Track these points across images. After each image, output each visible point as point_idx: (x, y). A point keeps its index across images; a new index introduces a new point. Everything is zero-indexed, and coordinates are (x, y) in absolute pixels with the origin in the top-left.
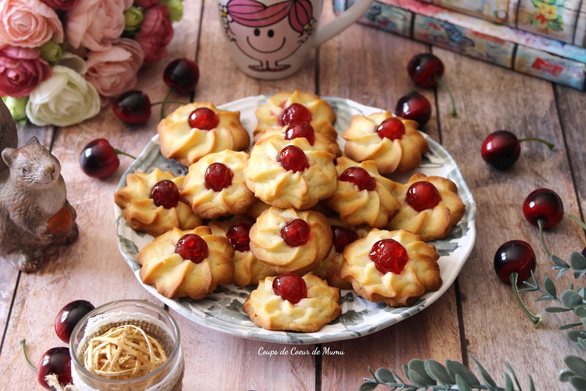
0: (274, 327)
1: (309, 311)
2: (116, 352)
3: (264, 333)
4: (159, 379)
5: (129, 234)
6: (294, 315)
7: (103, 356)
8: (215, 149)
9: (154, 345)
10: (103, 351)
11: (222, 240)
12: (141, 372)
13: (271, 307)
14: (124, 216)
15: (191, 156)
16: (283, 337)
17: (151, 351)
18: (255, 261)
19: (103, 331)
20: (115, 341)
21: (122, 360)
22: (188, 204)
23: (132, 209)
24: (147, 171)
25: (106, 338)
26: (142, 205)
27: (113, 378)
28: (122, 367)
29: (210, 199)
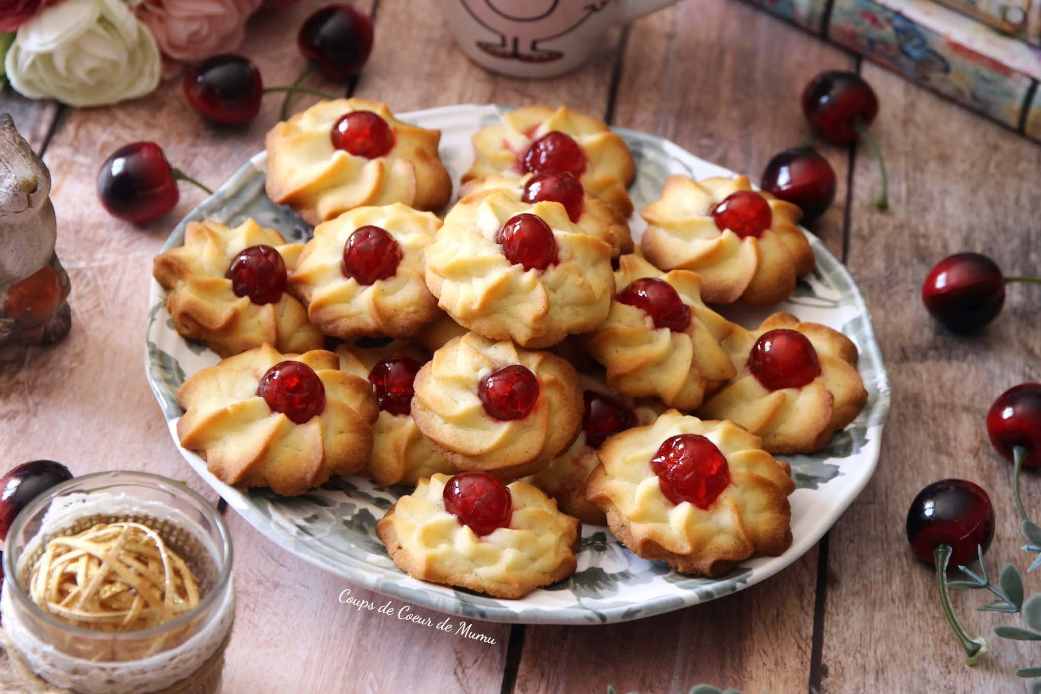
0: (433, 577)
1: (509, 556)
2: (97, 573)
3: (410, 584)
4: (177, 640)
5: (172, 343)
6: (476, 559)
7: (71, 578)
8: (375, 199)
9: (177, 572)
10: (71, 568)
11: (358, 385)
12: (142, 622)
13: (432, 536)
14: (168, 305)
15: (326, 205)
16: (447, 599)
17: (168, 581)
18: (417, 438)
19: (78, 528)
20: (99, 550)
21: (107, 592)
22: (302, 301)
23: (185, 293)
24: (231, 222)
25: (82, 543)
26: (207, 288)
27: (84, 624)
28: (105, 605)
29: (346, 298)
